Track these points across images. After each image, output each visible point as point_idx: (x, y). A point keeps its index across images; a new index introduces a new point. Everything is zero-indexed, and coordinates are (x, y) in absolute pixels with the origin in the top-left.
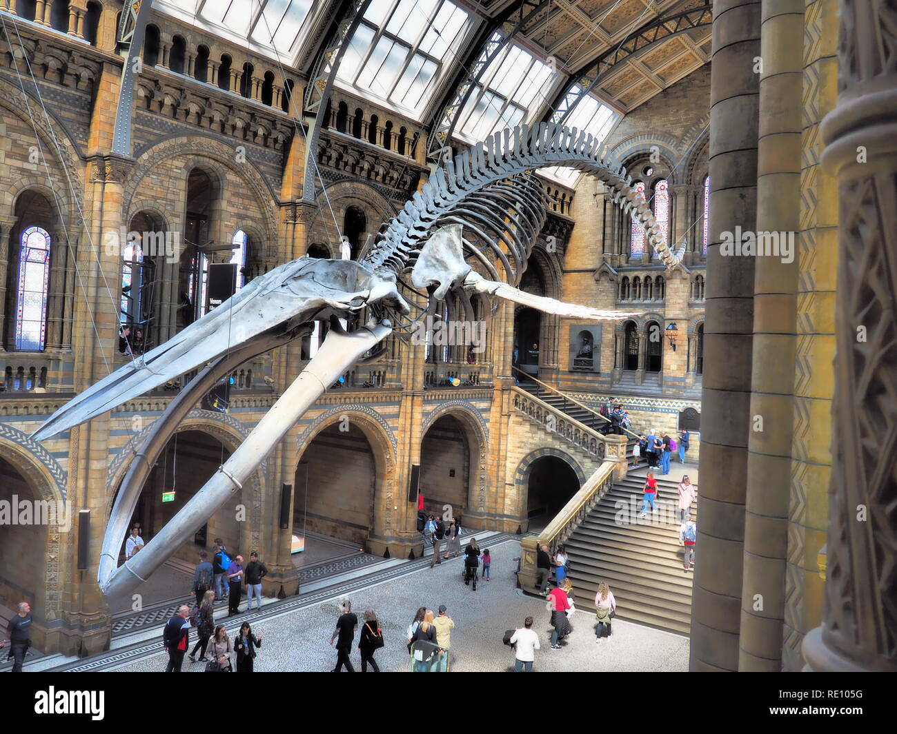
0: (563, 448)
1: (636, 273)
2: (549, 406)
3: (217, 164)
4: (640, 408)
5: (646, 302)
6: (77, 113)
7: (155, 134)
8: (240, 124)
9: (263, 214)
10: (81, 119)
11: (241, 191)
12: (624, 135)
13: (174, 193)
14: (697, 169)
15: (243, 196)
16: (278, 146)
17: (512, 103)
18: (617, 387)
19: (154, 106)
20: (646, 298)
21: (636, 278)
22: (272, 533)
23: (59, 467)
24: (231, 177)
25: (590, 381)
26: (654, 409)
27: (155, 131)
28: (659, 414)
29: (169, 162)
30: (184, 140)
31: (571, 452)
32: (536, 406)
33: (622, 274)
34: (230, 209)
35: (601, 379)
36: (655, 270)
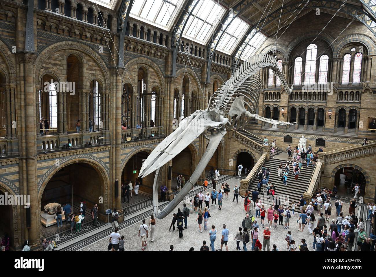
0: (249, 149)
1: (270, 91)
2: (244, 136)
3: (146, 66)
4: (271, 135)
5: (274, 101)
6: (106, 53)
7: (129, 58)
8: (153, 52)
9: (160, 81)
10: (108, 55)
11: (153, 74)
12: (267, 44)
13: (134, 77)
14: (293, 56)
15: (154, 76)
16: (164, 58)
17: (233, 36)
18: (263, 128)
19: (128, 48)
20: (273, 99)
21: (270, 93)
22: (165, 181)
23: (107, 167)
24: (150, 69)
25: (254, 126)
26: (276, 135)
27: (129, 57)
28: (277, 137)
29: (133, 66)
30: (137, 59)
31: (251, 151)
32: (240, 136)
33: (266, 91)
34: (151, 80)
35: (258, 125)
36: (277, 90)
